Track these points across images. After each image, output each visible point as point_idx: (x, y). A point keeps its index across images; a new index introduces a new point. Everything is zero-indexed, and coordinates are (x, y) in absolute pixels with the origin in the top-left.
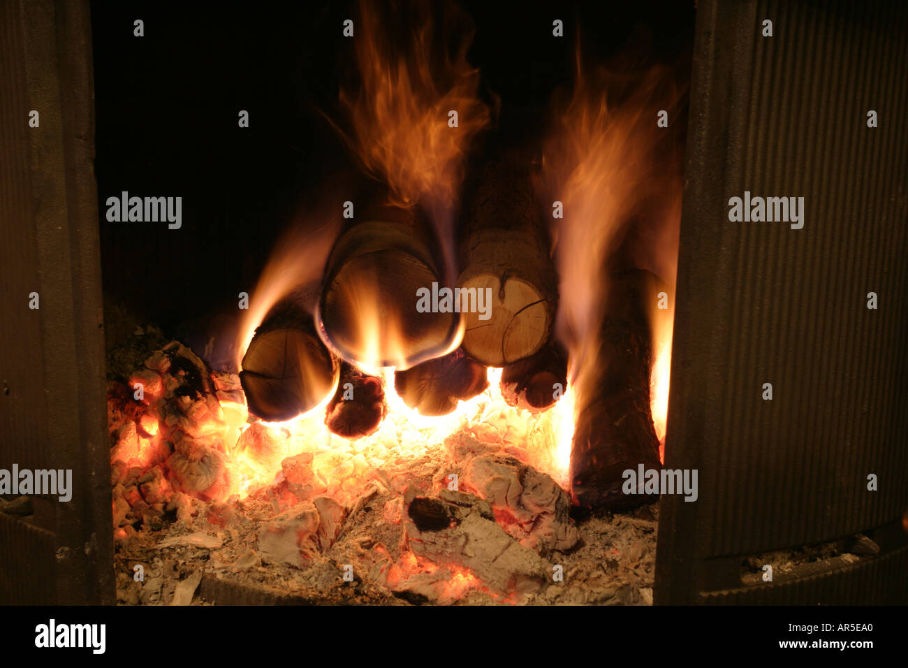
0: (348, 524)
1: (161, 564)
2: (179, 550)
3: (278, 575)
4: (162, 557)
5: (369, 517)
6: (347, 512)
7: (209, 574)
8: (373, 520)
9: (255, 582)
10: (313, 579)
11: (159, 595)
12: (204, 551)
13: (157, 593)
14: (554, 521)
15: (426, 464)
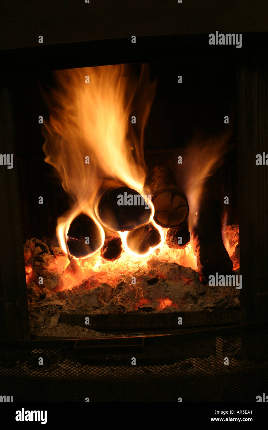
0: (114, 293)
1: (43, 312)
2: (49, 307)
3: (91, 310)
4: (43, 310)
5: (121, 291)
6: (113, 289)
7: (63, 313)
8: (123, 292)
9: (83, 312)
10: (105, 310)
11: (44, 323)
12: (59, 306)
13: (43, 323)
14: (194, 283)
15: (140, 272)
